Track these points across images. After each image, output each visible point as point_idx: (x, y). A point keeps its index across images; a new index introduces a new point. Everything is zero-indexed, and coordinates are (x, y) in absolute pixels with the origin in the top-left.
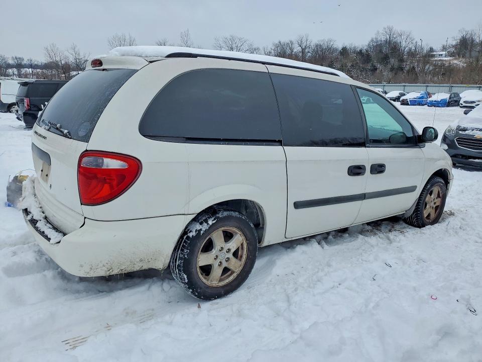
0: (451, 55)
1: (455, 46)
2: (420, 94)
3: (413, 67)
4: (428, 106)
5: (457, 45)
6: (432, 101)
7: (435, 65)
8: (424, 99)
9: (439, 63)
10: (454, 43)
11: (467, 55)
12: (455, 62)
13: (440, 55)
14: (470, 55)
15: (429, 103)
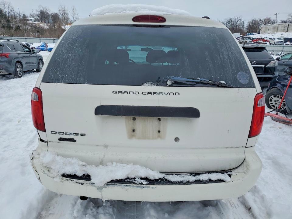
0: (37, 20)
1: (38, 15)
2: (41, 44)
3: (18, 26)
4: (49, 51)
5: (39, 15)
6: (50, 48)
7: (31, 26)
8: (44, 47)
9: (33, 24)
10: (37, 13)
11: (47, 21)
12: (41, 25)
13: (31, 20)
14: (48, 21)
15: (49, 49)
